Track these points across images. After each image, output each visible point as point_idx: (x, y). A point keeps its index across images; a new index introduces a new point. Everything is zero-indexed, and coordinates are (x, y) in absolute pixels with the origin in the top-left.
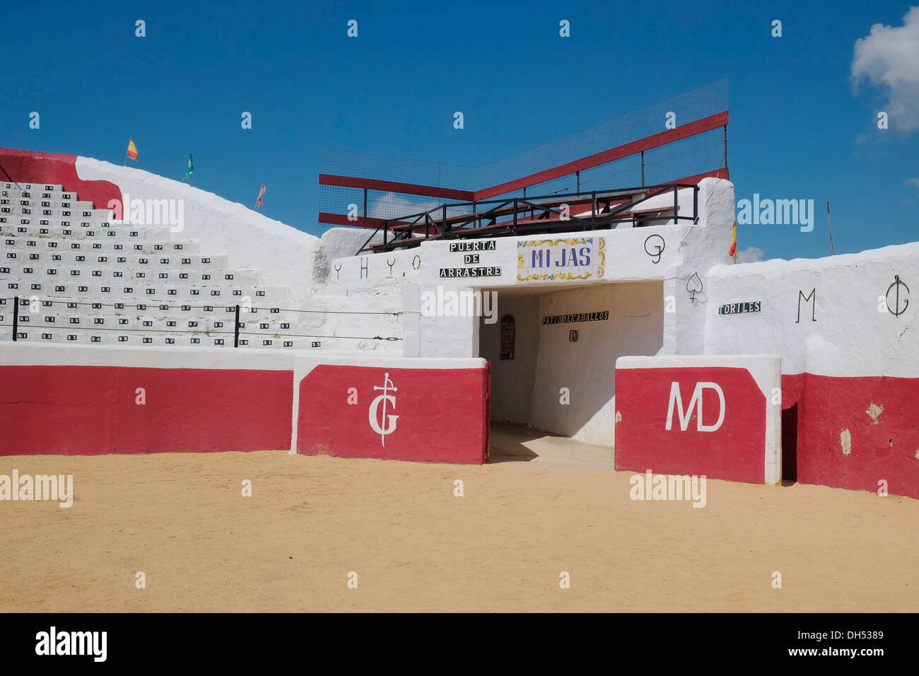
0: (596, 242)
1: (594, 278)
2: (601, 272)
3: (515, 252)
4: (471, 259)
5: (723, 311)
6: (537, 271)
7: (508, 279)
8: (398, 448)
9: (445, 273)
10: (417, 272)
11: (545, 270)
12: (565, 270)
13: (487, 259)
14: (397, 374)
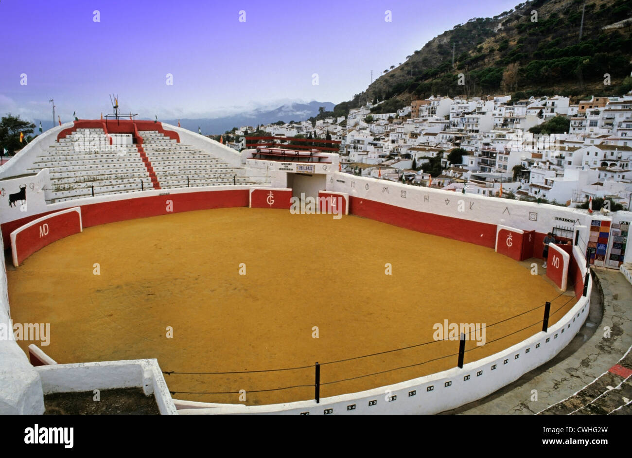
0: (313, 167)
1: (313, 173)
2: (314, 172)
3: (296, 166)
4: (286, 167)
5: (337, 181)
6: (300, 170)
7: (295, 171)
8: (274, 206)
9: (280, 169)
10: (273, 167)
11: (302, 170)
12: (307, 171)
13: (289, 167)
14: (273, 191)
